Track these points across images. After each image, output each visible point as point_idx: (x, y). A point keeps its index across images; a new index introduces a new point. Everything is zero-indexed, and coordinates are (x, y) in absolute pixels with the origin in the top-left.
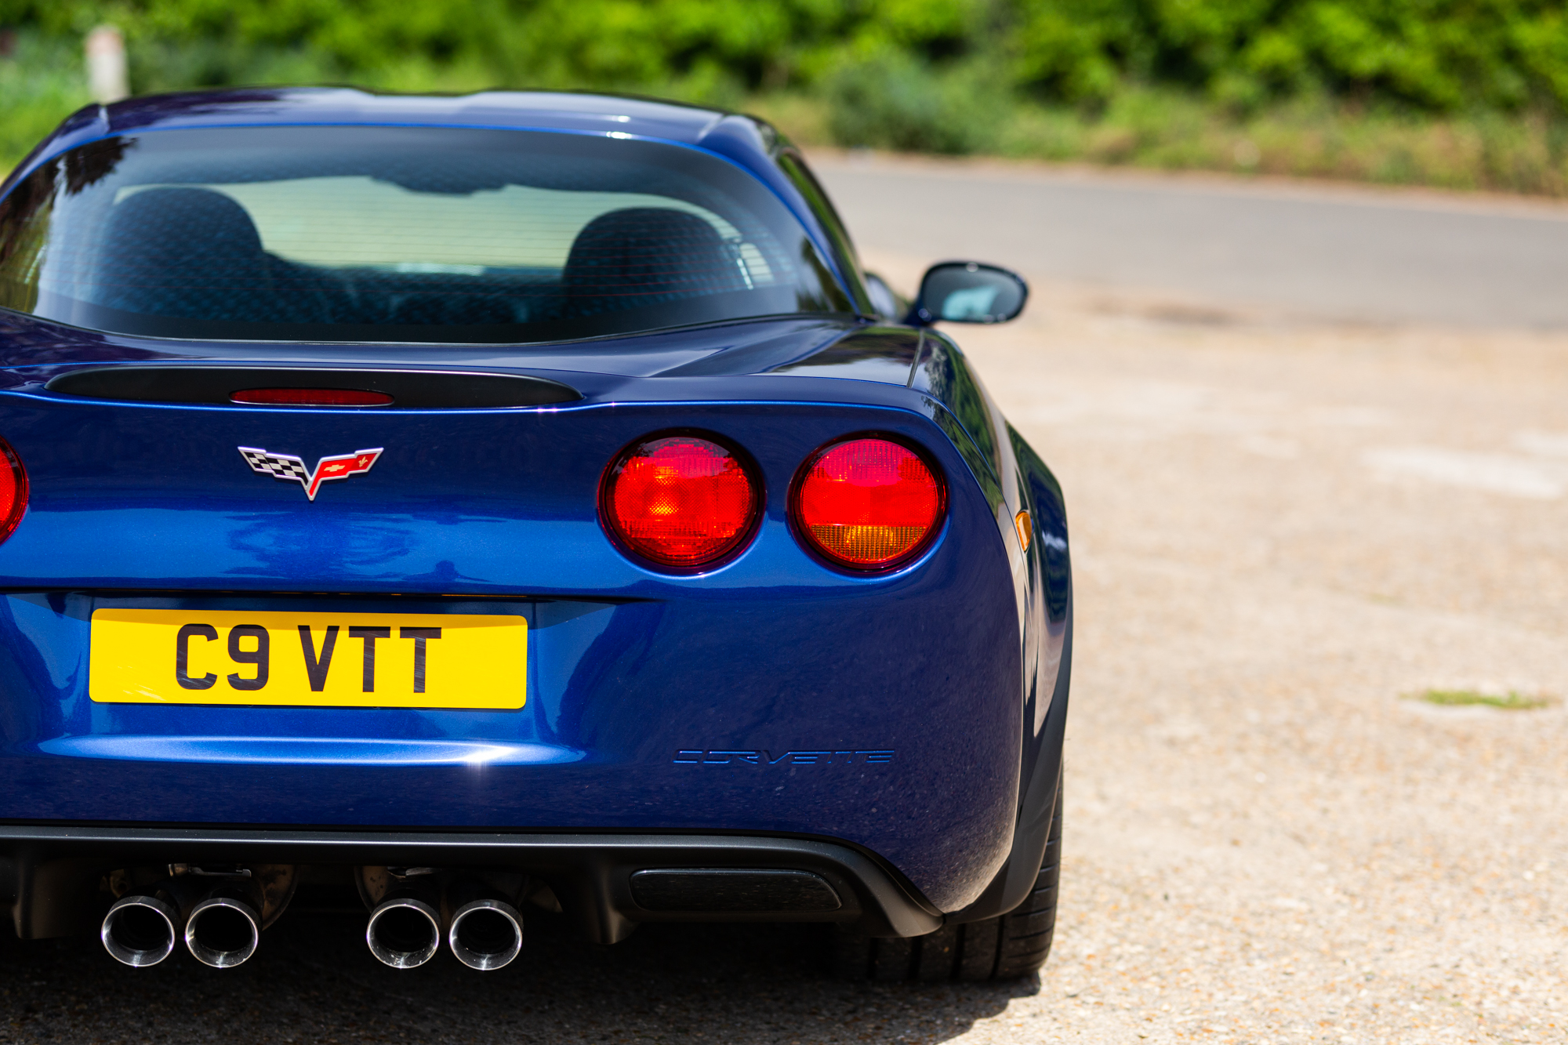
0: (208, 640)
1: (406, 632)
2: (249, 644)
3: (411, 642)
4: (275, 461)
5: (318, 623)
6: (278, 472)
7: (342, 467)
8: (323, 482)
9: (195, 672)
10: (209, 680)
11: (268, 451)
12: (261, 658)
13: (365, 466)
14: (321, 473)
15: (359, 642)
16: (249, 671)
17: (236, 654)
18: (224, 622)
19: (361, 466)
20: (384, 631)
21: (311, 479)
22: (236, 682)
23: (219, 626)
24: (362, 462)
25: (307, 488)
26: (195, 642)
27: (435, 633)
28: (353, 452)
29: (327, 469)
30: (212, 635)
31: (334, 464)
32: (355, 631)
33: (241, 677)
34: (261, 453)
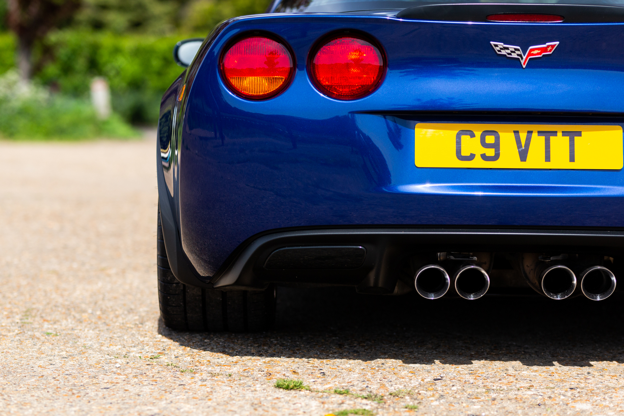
0: (471, 138)
1: (565, 133)
2: (490, 139)
3: (567, 138)
4: (507, 49)
5: (523, 129)
6: (509, 54)
7: (539, 51)
8: (530, 59)
9: (465, 153)
10: (471, 157)
11: (504, 44)
12: (496, 146)
13: (550, 51)
14: (530, 54)
15: (543, 138)
16: (491, 152)
17: (485, 145)
18: (478, 129)
19: (548, 51)
20: (555, 133)
21: (524, 58)
22: (484, 157)
23: (476, 131)
24: (549, 49)
25: (522, 62)
26: (465, 139)
27: (579, 134)
28: (545, 44)
29: (532, 52)
30: (473, 135)
31: (535, 50)
32: (540, 133)
33: (487, 155)
34: (501, 45)
